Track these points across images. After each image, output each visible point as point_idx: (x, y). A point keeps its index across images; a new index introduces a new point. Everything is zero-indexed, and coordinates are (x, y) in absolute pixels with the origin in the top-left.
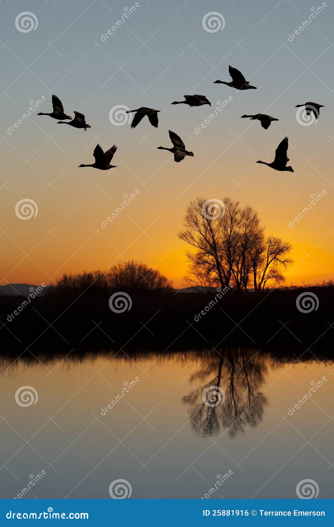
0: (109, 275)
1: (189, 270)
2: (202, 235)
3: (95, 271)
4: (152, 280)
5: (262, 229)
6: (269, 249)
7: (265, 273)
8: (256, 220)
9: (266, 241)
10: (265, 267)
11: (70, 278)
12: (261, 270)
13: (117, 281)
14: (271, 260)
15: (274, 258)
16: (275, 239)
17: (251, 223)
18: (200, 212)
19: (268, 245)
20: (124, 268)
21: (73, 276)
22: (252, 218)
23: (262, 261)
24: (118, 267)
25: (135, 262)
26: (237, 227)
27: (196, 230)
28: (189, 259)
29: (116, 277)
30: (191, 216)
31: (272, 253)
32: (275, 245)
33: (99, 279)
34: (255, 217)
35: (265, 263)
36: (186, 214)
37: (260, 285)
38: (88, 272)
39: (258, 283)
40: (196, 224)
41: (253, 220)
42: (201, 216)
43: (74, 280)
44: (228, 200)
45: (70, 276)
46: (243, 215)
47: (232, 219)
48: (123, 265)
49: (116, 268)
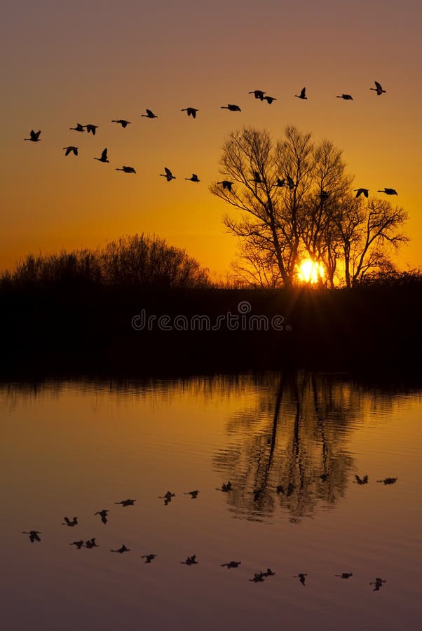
0: (105, 257)
1: (239, 251)
2: (250, 188)
3: (80, 250)
4: (175, 266)
5: (348, 179)
6: (370, 219)
7: (364, 259)
8: (339, 164)
9: (366, 206)
10: (364, 248)
11: (39, 262)
12: (356, 253)
13: (116, 268)
14: (374, 237)
15: (379, 233)
16: (380, 201)
17: (331, 169)
18: (246, 151)
19: (368, 212)
20: (127, 246)
21: (44, 258)
22: (333, 161)
23: (357, 239)
24: (118, 244)
25: (145, 236)
26: (308, 176)
27: (239, 179)
28: (227, 229)
29: (115, 260)
30: (231, 158)
31: (374, 226)
32: (380, 212)
33: (87, 263)
34: (338, 158)
35: (364, 241)
36: (222, 153)
37: (355, 277)
38: (69, 252)
39: (351, 274)
40: (240, 170)
41: (333, 165)
42: (248, 157)
43: (45, 265)
44: (293, 130)
45: (39, 259)
46: (318, 157)
47: (299, 163)
48: (127, 241)
49: (114, 246)
